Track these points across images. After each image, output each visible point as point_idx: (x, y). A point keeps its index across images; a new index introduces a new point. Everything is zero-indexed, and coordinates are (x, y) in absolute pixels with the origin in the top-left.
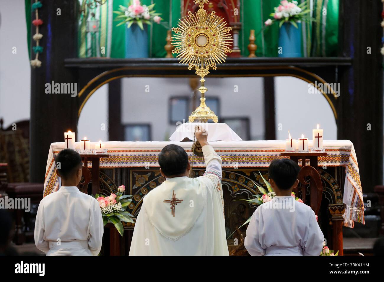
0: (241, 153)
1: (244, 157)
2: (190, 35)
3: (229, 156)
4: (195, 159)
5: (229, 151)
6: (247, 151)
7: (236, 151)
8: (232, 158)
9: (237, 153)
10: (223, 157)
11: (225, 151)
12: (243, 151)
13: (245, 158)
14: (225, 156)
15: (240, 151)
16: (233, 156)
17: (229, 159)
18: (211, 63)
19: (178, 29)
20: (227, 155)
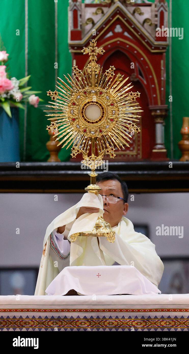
0: (159, 314)
1: (163, 321)
2: (74, 104)
3: (139, 318)
4: (85, 323)
5: (139, 311)
6: (169, 310)
7: (151, 311)
8: (144, 321)
9: (153, 314)
10: (130, 321)
11: (133, 311)
12: (162, 310)
13: (165, 321)
14: (133, 318)
15: (156, 310)
16: (146, 318)
17: (139, 324)
18: (106, 148)
19: (56, 93)
20: (136, 317)
